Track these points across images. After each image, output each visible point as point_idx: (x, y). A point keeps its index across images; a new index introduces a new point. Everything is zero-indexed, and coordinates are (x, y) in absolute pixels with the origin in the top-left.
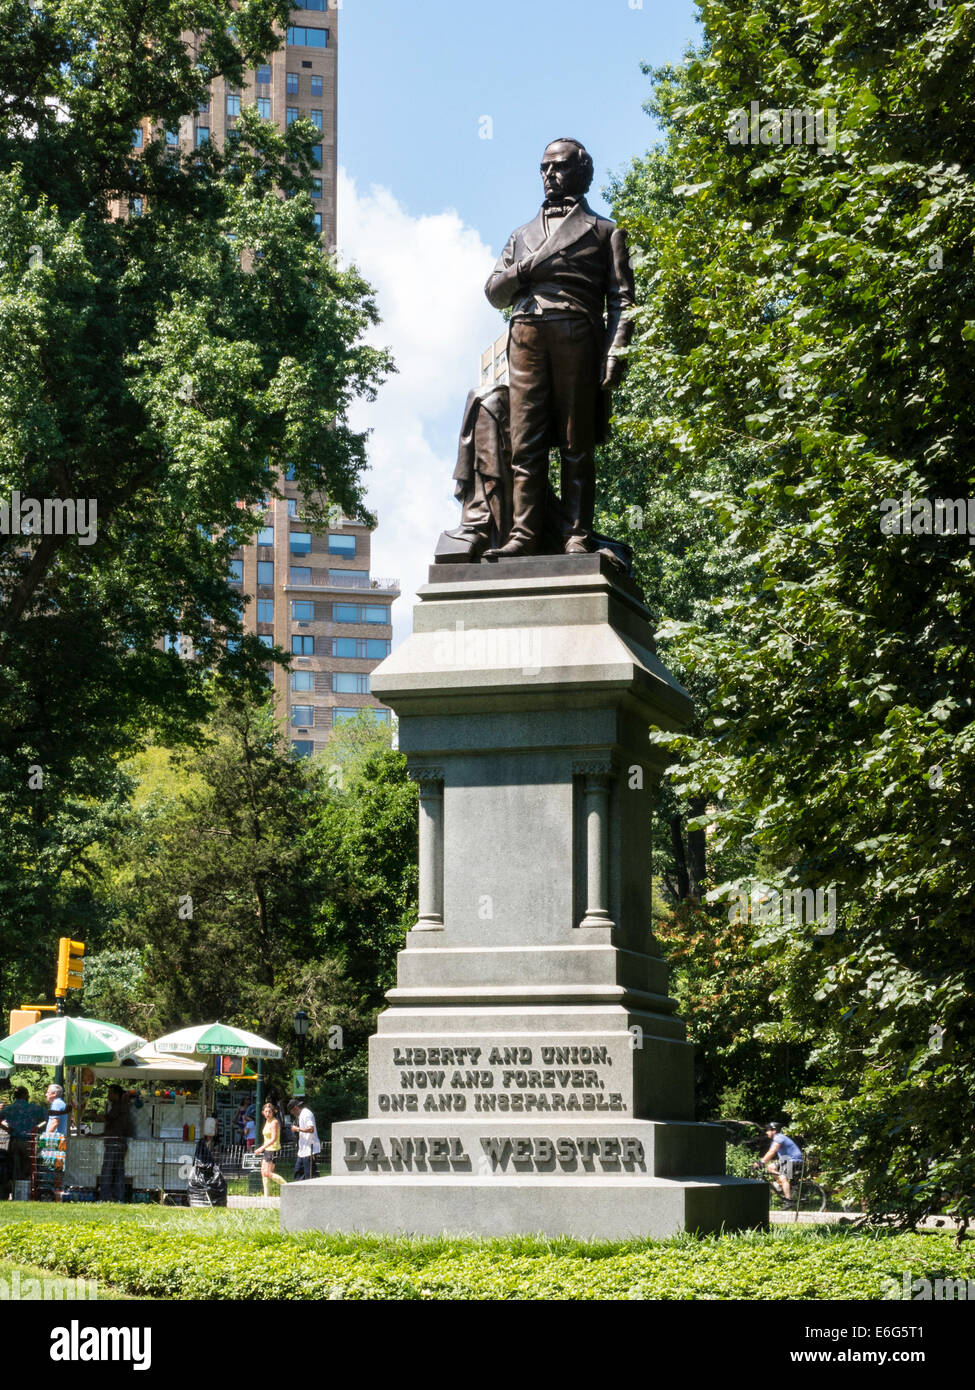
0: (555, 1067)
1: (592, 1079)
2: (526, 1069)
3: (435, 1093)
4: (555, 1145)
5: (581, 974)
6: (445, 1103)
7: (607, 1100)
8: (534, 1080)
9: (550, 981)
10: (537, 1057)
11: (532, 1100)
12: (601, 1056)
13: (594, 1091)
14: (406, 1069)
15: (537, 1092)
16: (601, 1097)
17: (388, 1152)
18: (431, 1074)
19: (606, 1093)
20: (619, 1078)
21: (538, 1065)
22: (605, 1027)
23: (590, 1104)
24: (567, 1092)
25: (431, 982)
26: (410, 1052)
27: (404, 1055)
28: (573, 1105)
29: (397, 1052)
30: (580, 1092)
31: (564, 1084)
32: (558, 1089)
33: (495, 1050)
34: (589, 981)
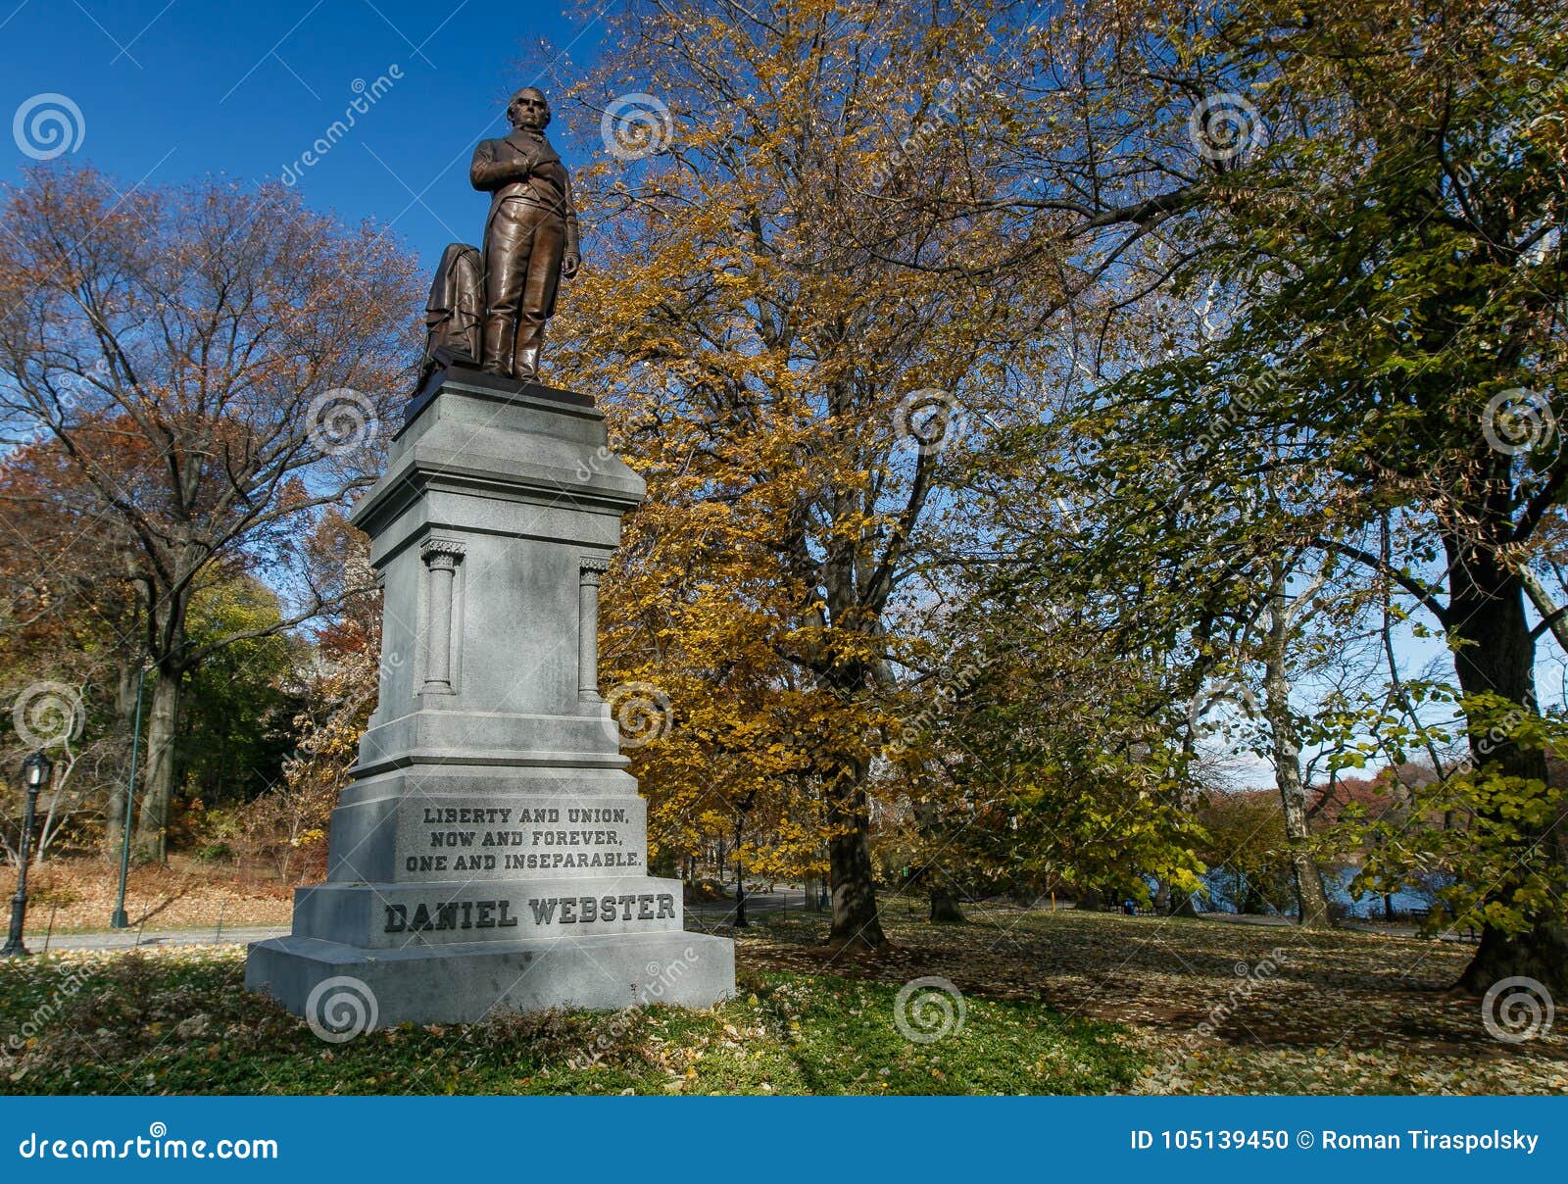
0: (579, 827)
1: (612, 837)
2: (554, 828)
3: (467, 852)
4: (599, 903)
5: (589, 743)
6: (475, 863)
7: (625, 859)
8: (562, 837)
9: (565, 748)
10: (564, 816)
11: (558, 858)
12: (619, 815)
13: (613, 848)
14: (438, 828)
15: (565, 850)
16: (619, 855)
17: (434, 917)
18: (461, 834)
19: (625, 850)
20: (635, 839)
21: (564, 825)
22: (619, 791)
23: (610, 861)
24: (591, 850)
25: (452, 743)
26: (440, 811)
27: (434, 815)
28: (596, 861)
29: (428, 811)
30: (602, 850)
31: (587, 842)
32: (582, 848)
33: (526, 811)
34: (597, 749)
